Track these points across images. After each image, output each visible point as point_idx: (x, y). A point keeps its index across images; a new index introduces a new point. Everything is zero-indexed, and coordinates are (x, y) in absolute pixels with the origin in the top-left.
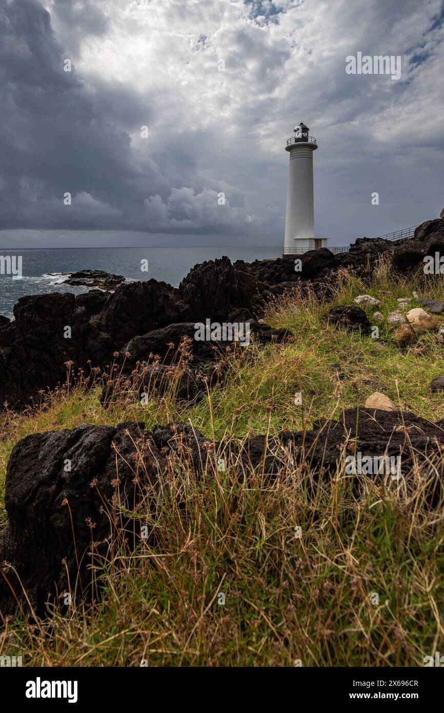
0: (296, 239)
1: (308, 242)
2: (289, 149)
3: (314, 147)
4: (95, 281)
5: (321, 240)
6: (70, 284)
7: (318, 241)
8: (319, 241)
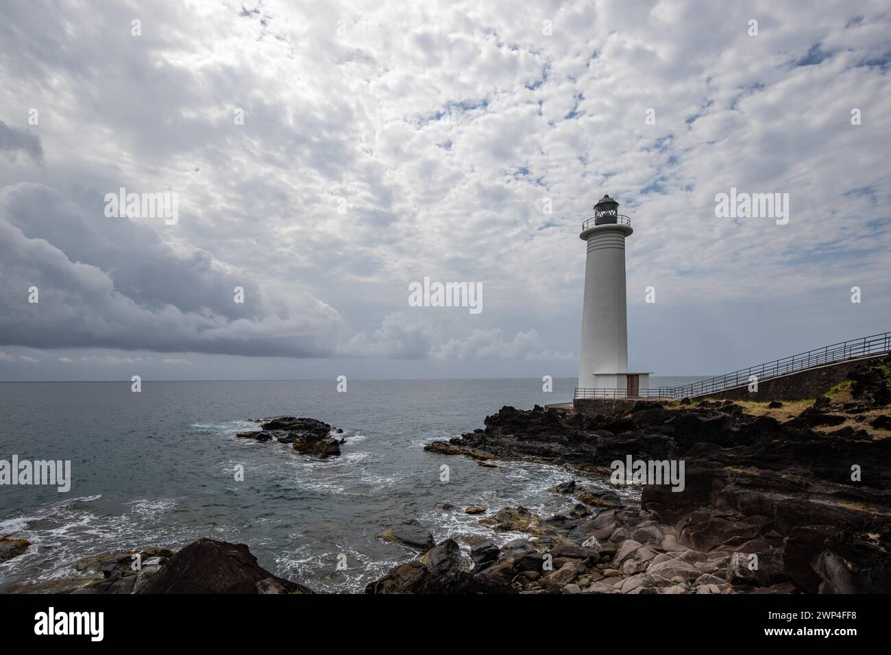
0: (597, 375)
1: (615, 379)
2: (586, 236)
3: (627, 231)
4: (290, 436)
5: (637, 375)
6: (257, 439)
7: (633, 379)
8: (635, 378)
